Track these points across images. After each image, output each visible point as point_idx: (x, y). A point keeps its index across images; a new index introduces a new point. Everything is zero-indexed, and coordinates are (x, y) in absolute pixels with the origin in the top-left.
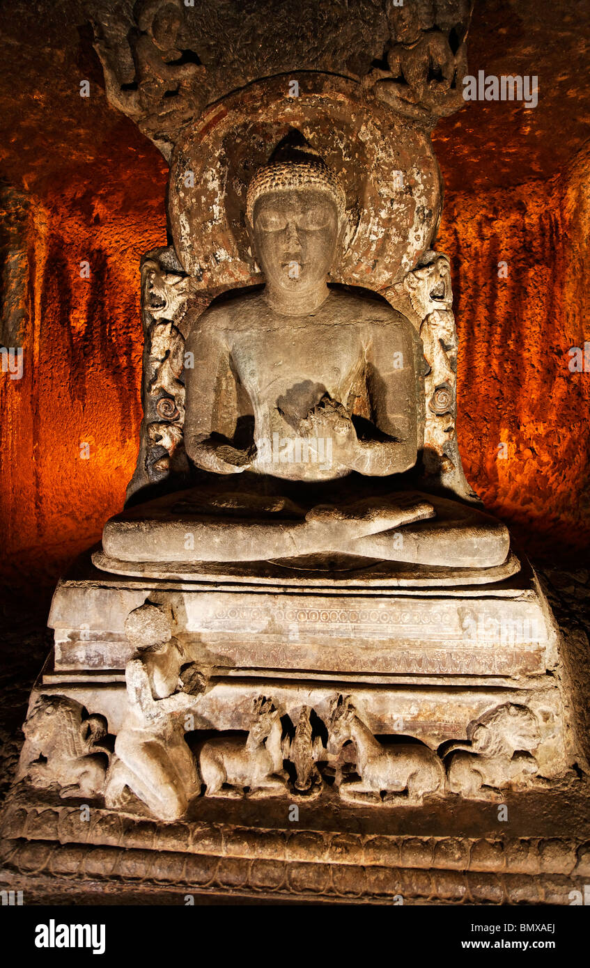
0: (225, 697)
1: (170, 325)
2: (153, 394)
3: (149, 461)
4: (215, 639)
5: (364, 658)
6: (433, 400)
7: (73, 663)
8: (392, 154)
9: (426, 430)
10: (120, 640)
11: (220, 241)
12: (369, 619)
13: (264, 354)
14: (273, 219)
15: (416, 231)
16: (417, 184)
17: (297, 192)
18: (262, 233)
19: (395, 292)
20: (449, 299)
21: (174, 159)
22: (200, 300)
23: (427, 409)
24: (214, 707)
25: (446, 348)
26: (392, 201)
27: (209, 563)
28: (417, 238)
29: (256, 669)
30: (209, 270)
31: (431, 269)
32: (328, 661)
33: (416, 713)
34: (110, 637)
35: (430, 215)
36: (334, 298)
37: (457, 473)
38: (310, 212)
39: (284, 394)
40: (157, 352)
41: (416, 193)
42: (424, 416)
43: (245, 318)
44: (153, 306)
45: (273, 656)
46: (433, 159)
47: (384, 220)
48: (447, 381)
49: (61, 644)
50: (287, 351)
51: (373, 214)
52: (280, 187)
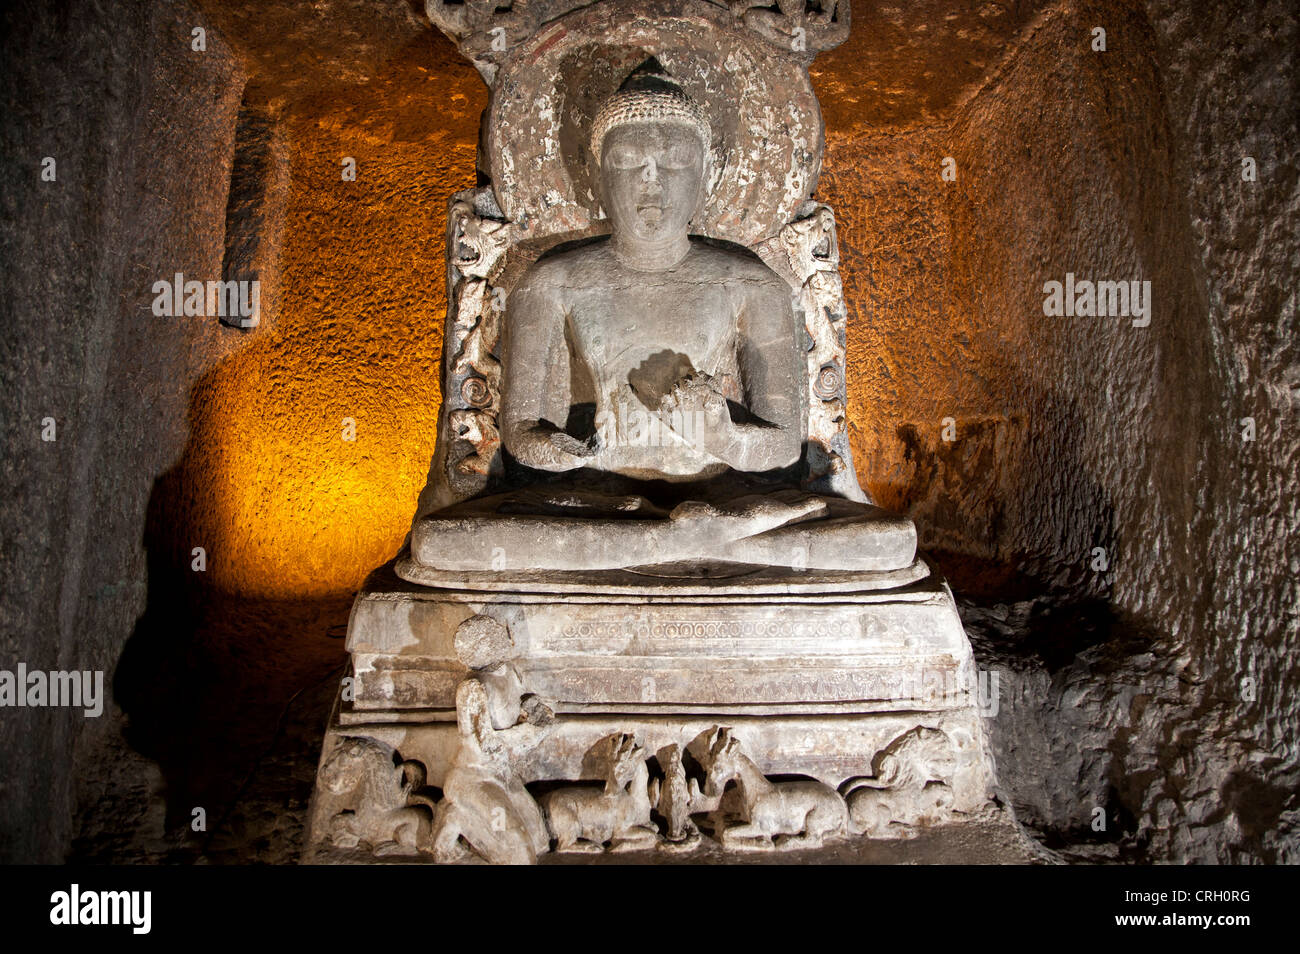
0: (576, 737)
1: (484, 283)
2: (459, 373)
3: (449, 462)
4: (560, 665)
5: (747, 685)
6: (818, 382)
7: (378, 699)
8: (765, 87)
9: (810, 421)
10: (439, 669)
11: (552, 181)
12: (754, 632)
13: (612, 318)
14: (629, 155)
15: (794, 176)
16: (794, 123)
17: (658, 125)
18: (613, 171)
19: (770, 248)
20: (835, 259)
21: (498, 83)
22: (524, 253)
23: (811, 394)
24: (561, 751)
25: (833, 318)
26: (765, 141)
27: (551, 571)
28: (796, 185)
29: (612, 704)
30: (537, 216)
31: (813, 222)
32: (702, 692)
33: (812, 745)
34: (426, 665)
35: (810, 158)
36: (697, 252)
37: (850, 475)
38: (673, 149)
39: (638, 367)
40: (465, 318)
41: (794, 132)
42: (808, 402)
43: (587, 273)
44: (463, 259)
45: (633, 686)
46: (812, 96)
47: (755, 163)
48: (835, 358)
49: (363, 674)
50: (641, 314)
51: (742, 155)
52: (638, 119)
